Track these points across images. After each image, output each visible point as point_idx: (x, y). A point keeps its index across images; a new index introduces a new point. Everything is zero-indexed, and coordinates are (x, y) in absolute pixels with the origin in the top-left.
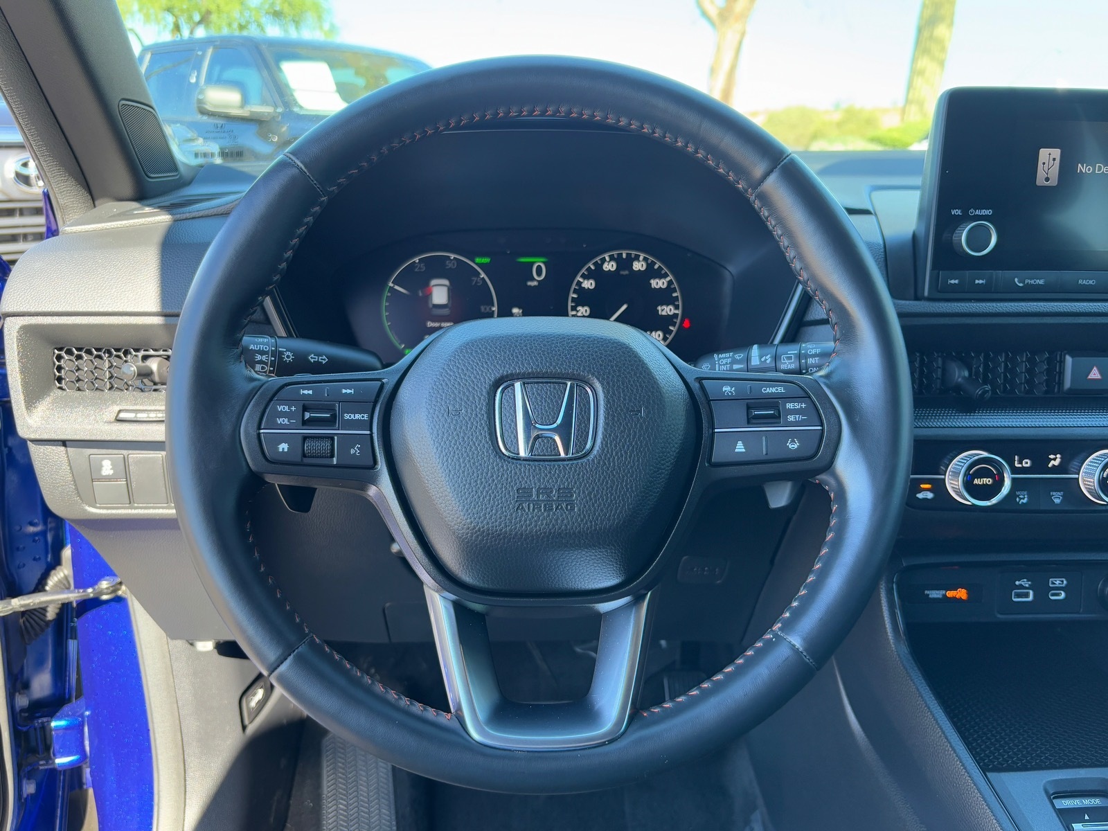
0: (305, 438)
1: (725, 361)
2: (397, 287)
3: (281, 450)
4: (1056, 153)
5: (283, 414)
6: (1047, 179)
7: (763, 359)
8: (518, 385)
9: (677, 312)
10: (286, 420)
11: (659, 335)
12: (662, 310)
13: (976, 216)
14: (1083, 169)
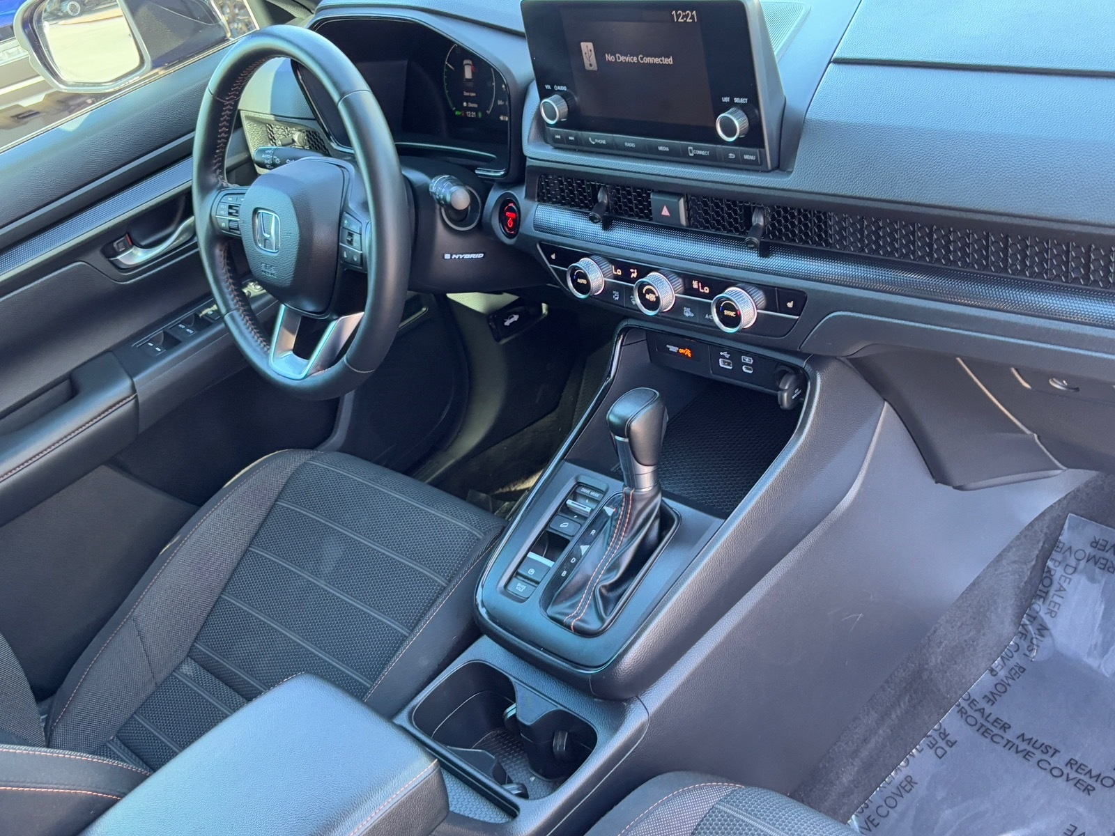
0: (230, 221)
2: (449, 65)
3: (223, 226)
4: (590, 45)
5: (222, 210)
6: (591, 65)
8: (260, 213)
13: (559, 91)
14: (609, 58)
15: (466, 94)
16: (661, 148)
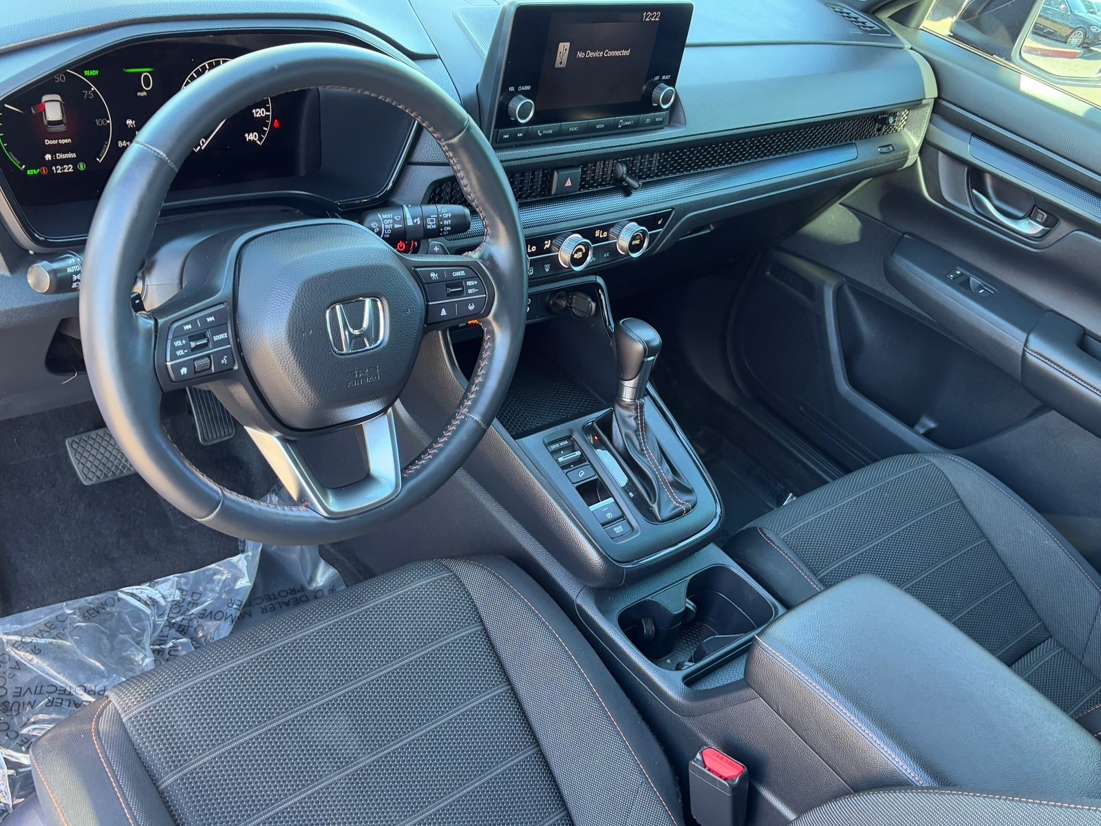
0: (195, 359)
1: (388, 221)
2: (8, 106)
3: (182, 374)
4: (567, 45)
5: (179, 348)
6: (561, 63)
7: (415, 221)
8: (338, 307)
9: (268, 113)
10: (182, 351)
11: (255, 135)
12: (257, 113)
13: (522, 91)
14: (580, 55)
15: (48, 142)
16: (598, 127)
